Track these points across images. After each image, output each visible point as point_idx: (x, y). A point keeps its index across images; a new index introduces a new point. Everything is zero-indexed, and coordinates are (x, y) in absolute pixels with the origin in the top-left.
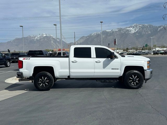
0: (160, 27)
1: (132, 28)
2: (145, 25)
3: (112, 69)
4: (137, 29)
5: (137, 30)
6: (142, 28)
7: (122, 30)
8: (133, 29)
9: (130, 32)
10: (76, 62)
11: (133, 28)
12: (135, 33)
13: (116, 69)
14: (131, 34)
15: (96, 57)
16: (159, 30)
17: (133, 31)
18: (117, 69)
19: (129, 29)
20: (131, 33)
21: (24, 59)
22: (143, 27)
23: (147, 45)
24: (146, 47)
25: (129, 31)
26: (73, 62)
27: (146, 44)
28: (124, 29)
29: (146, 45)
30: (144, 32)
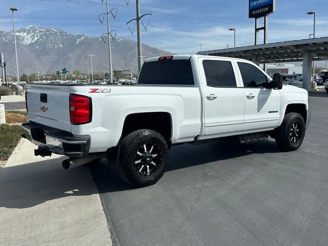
0: (79, 37)
1: (26, 33)
2: (53, 31)
3: (270, 112)
4: (37, 36)
5: (36, 39)
6: (45, 35)
7: (4, 35)
8: (27, 35)
9: (22, 40)
10: (215, 98)
11: (28, 33)
12: (32, 45)
14: (24, 45)
15: (243, 86)
16: (78, 42)
17: (28, 39)
18: (276, 112)
19: (20, 34)
20: (25, 43)
21: (94, 91)
22: (48, 34)
23: (65, 70)
24: (63, 73)
25: (19, 39)
26: (209, 98)
27: (63, 68)
28: (8, 33)
29: (63, 70)
30: (51, 44)
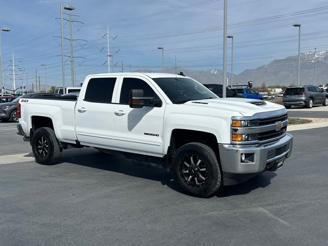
10: (85, 111)
13: (154, 135)
15: (119, 102)
18: (156, 135)
26: (80, 111)
